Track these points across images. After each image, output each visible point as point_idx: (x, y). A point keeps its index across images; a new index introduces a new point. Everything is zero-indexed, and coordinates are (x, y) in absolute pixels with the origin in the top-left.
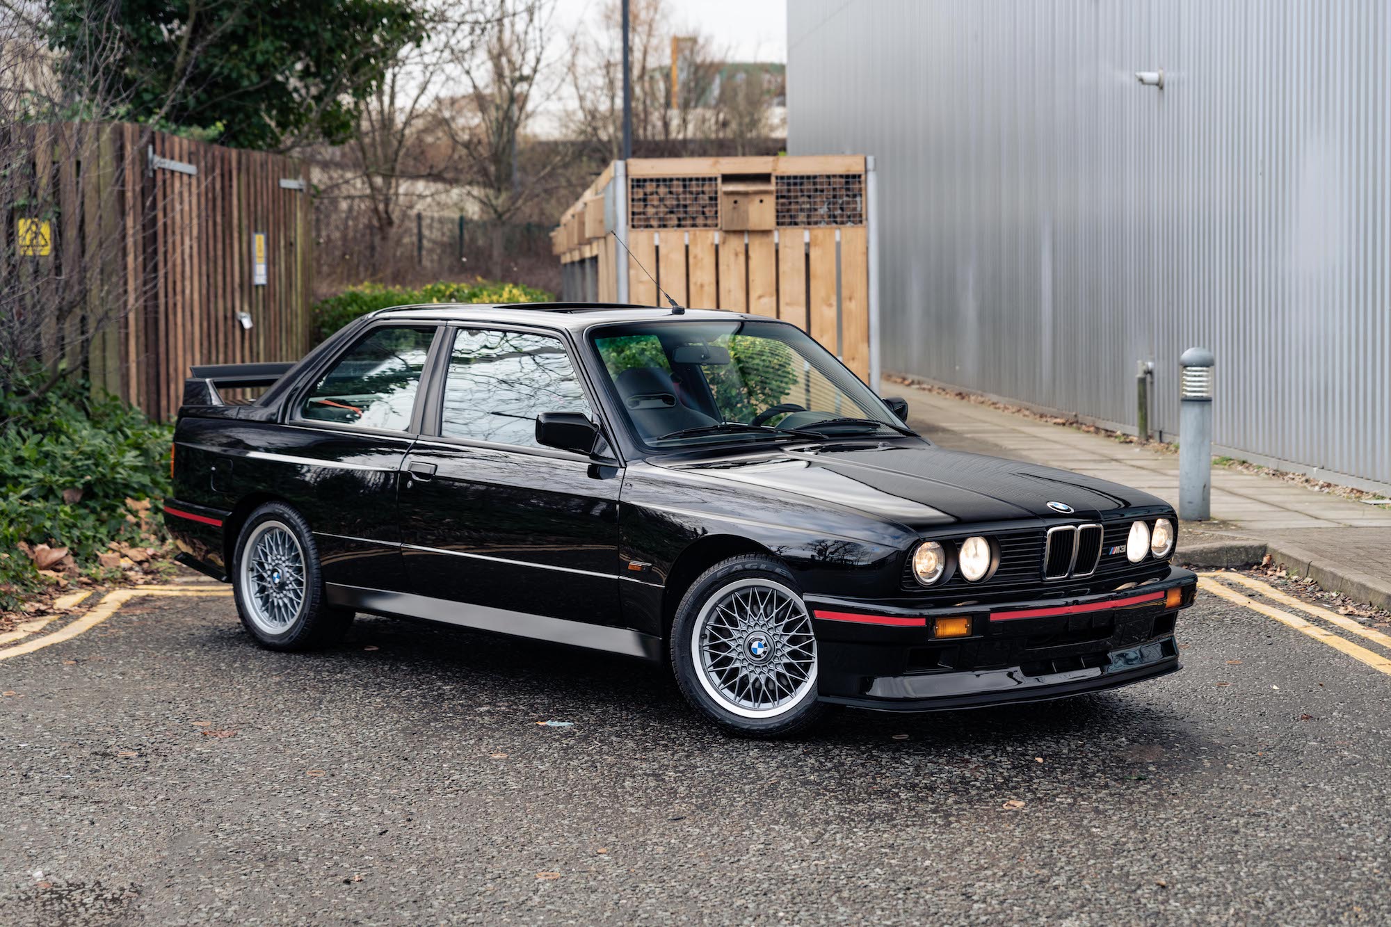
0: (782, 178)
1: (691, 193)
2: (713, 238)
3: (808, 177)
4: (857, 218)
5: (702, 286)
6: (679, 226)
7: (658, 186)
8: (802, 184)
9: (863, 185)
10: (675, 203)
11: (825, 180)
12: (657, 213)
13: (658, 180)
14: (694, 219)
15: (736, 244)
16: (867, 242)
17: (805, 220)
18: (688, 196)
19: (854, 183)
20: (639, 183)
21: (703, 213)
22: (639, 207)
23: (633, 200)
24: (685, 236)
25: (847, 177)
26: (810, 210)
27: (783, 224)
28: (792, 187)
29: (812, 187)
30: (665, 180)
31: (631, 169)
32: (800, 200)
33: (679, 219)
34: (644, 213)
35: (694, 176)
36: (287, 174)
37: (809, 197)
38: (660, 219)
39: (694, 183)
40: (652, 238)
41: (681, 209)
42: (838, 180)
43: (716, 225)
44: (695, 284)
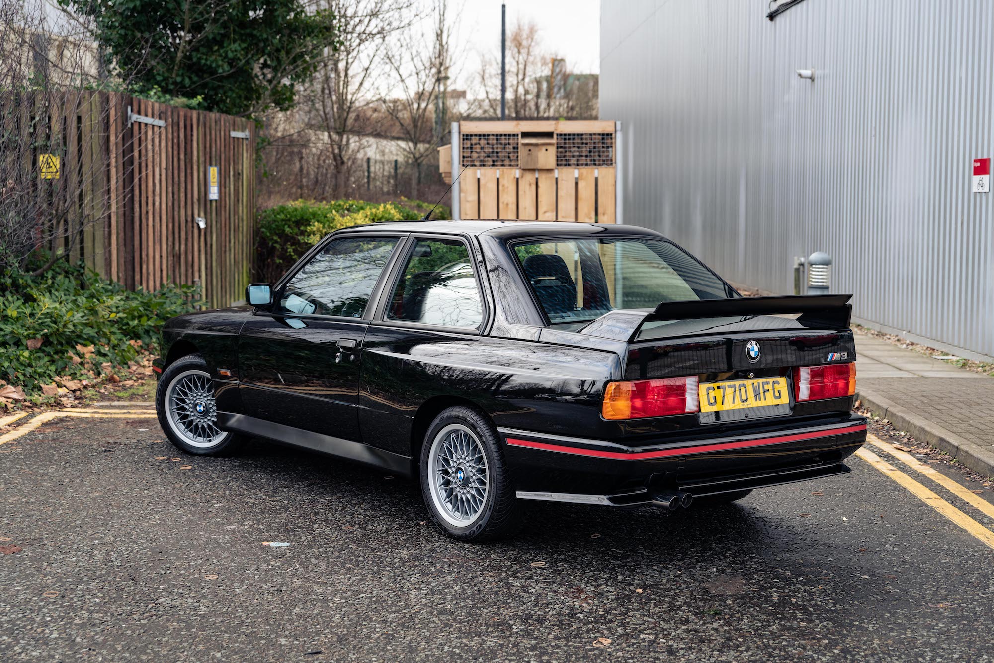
0: (561, 135)
1: (501, 144)
2: (515, 174)
3: (578, 135)
4: (609, 162)
5: (507, 204)
6: (493, 165)
7: (480, 139)
8: (573, 139)
9: (613, 141)
10: (491, 150)
11: (589, 137)
12: (479, 157)
13: (480, 135)
14: (503, 161)
15: (530, 177)
16: (616, 177)
17: (575, 163)
18: (499, 146)
19: (607, 139)
20: (467, 137)
21: (509, 157)
22: (467, 152)
23: (463, 148)
24: (497, 172)
25: (603, 135)
26: (579, 156)
27: (561, 165)
28: (567, 141)
29: (580, 141)
30: (484, 135)
31: (462, 128)
32: (572, 149)
33: (493, 161)
34: (470, 157)
35: (504, 133)
36: (236, 128)
37: (578, 147)
38: (481, 161)
39: (503, 137)
40: (475, 173)
41: (495, 155)
42: (597, 137)
43: (517, 165)
44: (503, 203)
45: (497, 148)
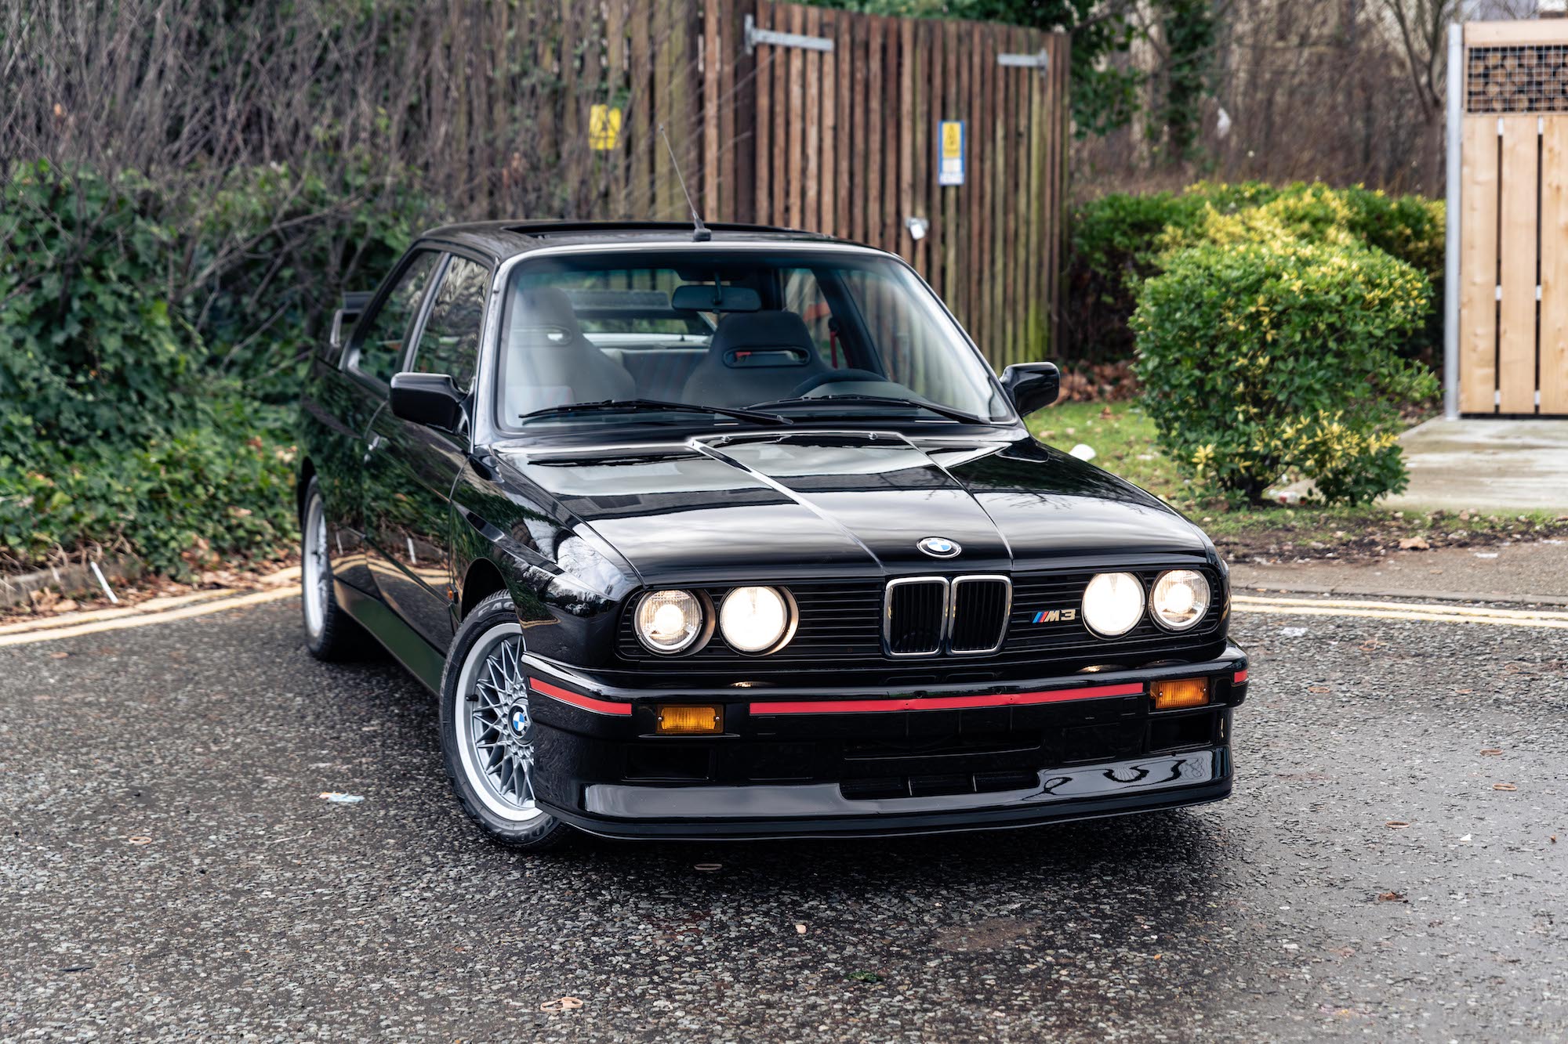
1: (1548, 65)
5: (1558, 189)
6: (1530, 109)
7: (1504, 58)
10: (1526, 79)
12: (1501, 93)
13: (1504, 49)
14: (1551, 100)
18: (1544, 70)
20: (1478, 53)
22: (1477, 84)
23: (1470, 76)
24: (1540, 122)
30: (1513, 49)
31: (1468, 35)
33: (1531, 101)
34: (1484, 93)
36: (1013, 47)
38: (1505, 101)
39: (1552, 52)
40: (1494, 126)
41: (1534, 88)
44: (1550, 185)
45: (1540, 74)
